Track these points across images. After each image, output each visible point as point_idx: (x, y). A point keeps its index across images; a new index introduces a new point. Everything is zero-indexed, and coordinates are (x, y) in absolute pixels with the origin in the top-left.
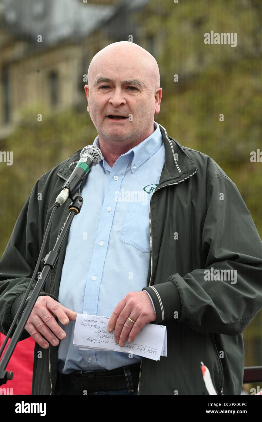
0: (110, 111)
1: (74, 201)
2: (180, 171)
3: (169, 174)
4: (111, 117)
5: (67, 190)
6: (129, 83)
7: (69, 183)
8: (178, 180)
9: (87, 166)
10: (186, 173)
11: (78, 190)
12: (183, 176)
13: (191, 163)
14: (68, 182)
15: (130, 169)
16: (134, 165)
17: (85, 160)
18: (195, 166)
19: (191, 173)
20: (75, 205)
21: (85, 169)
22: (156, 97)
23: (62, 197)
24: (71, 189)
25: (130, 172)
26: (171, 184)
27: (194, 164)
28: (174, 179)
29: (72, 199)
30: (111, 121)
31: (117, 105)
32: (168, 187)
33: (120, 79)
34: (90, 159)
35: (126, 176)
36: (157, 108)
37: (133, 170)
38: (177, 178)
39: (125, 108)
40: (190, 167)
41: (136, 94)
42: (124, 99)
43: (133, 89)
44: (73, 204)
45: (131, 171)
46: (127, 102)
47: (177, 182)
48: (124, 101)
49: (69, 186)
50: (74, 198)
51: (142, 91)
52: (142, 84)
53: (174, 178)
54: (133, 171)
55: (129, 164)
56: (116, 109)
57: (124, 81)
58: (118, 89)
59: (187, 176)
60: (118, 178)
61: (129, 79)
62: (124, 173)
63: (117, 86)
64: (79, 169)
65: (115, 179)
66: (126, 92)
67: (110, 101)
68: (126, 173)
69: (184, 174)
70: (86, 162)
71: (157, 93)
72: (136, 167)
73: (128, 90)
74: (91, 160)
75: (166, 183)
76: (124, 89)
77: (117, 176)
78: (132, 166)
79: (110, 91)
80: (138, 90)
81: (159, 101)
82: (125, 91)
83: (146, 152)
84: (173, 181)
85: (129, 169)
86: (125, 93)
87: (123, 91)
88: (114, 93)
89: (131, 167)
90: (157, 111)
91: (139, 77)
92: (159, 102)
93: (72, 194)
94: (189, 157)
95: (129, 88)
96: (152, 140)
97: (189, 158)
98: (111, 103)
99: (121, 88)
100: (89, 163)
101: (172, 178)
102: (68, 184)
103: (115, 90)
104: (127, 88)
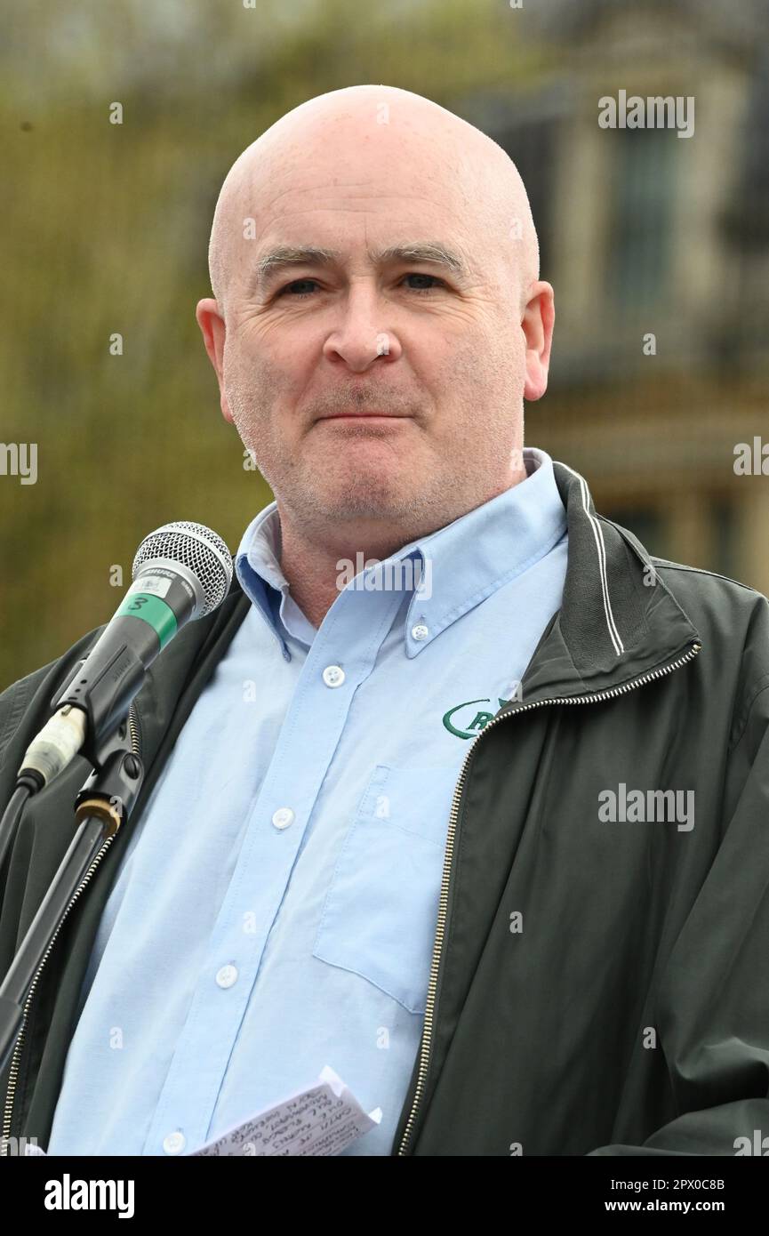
1: (103, 772)
2: (619, 647)
3: (569, 656)
5: (77, 716)
6: (412, 260)
7: (90, 684)
8: (604, 683)
9: (169, 615)
10: (645, 655)
11: (124, 721)
12: (633, 668)
13: (674, 613)
14: (84, 682)
15: (403, 640)
16: (422, 619)
17: (162, 588)
18: (691, 630)
19: (670, 660)
20: (106, 789)
21: (159, 627)
22: (525, 325)
23: (52, 747)
24: (97, 713)
25: (400, 649)
26: (569, 697)
27: (685, 620)
28: (587, 679)
29: (94, 763)
31: (361, 362)
32: (550, 712)
33: (367, 243)
34: (183, 583)
35: (380, 668)
36: (533, 373)
37: (416, 641)
38: (602, 675)
40: (668, 632)
42: (392, 335)
43: (429, 286)
44: (98, 783)
45: (406, 646)
46: (408, 351)
47: (600, 691)
48: (393, 345)
49: (88, 698)
50: (102, 758)
51: (470, 294)
52: (466, 265)
53: (589, 673)
54: (414, 648)
55: (398, 615)
57: (389, 252)
60: (342, 676)
61: (410, 242)
62: (374, 656)
63: (354, 278)
64: (134, 625)
65: (327, 680)
66: (398, 300)
67: (333, 344)
68: (382, 654)
69: (634, 658)
70: (163, 596)
71: (530, 305)
72: (430, 629)
73: (401, 292)
74: (187, 588)
75: (548, 691)
76: (385, 291)
77: (337, 669)
78: (410, 623)
81: (544, 342)
82: (394, 299)
83: (481, 565)
84: (583, 686)
85: (395, 636)
86: (392, 305)
87: (384, 300)
88: (346, 310)
89: (405, 630)
90: (532, 386)
91: (453, 229)
92: (542, 348)
93: (98, 734)
94: (667, 589)
96: (509, 511)
97: (665, 593)
98: (335, 358)
99: (376, 282)
100: (178, 602)
101: (576, 673)
102: (84, 688)
103: (346, 296)
104: (398, 283)
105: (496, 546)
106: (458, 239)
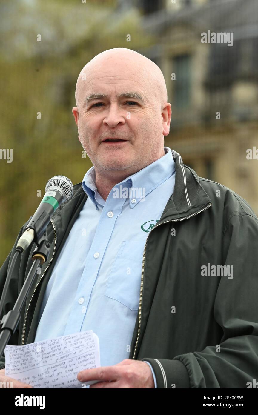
0: (106, 134)
1: (40, 246)
2: (189, 204)
3: (175, 207)
4: (107, 141)
5: (32, 231)
6: (128, 97)
7: (35, 222)
8: (185, 215)
9: (56, 201)
10: (196, 206)
11: (45, 232)
12: (193, 210)
13: (204, 194)
14: (33, 221)
15: (129, 204)
17: (54, 194)
18: (208, 199)
19: (203, 208)
20: (41, 251)
21: (53, 205)
22: (163, 115)
23: (25, 240)
24: (37, 230)
25: (128, 207)
26: (176, 219)
27: (207, 196)
28: (180, 214)
29: (37, 244)
30: (107, 145)
31: (113, 125)
33: (115, 92)
34: (60, 193)
35: (123, 212)
36: (165, 128)
37: (133, 204)
38: (184, 212)
39: (125, 128)
40: (202, 200)
41: (137, 109)
42: (122, 118)
44: (38, 249)
45: (130, 205)
46: (127, 122)
47: (184, 217)
48: (123, 120)
49: (34, 226)
50: (39, 243)
51: (145, 107)
52: (143, 98)
53: (181, 212)
54: (132, 206)
56: (113, 130)
57: (122, 95)
58: (114, 106)
59: (197, 211)
60: (113, 214)
61: (128, 92)
62: (121, 208)
63: (112, 102)
64: (46, 205)
65: (109, 216)
66: (125, 108)
67: (105, 121)
68: (123, 208)
69: (193, 208)
70: (54, 196)
71: (164, 109)
73: (126, 106)
75: (169, 218)
76: (121, 106)
77: (111, 212)
79: (104, 109)
80: (139, 105)
81: (168, 120)
82: (123, 108)
83: (151, 181)
84: (179, 216)
85: (127, 203)
86: (122, 110)
88: (109, 111)
89: (130, 201)
90: (165, 132)
91: (140, 88)
93: (38, 235)
94: (202, 187)
95: (128, 104)
96: (158, 166)
97: (202, 189)
98: (106, 124)
99: (118, 103)
100: (59, 198)
101: (177, 212)
102: (33, 223)
103: (109, 107)
104: (124, 104)
105: (154, 176)
106: (141, 91)
